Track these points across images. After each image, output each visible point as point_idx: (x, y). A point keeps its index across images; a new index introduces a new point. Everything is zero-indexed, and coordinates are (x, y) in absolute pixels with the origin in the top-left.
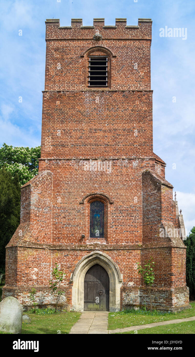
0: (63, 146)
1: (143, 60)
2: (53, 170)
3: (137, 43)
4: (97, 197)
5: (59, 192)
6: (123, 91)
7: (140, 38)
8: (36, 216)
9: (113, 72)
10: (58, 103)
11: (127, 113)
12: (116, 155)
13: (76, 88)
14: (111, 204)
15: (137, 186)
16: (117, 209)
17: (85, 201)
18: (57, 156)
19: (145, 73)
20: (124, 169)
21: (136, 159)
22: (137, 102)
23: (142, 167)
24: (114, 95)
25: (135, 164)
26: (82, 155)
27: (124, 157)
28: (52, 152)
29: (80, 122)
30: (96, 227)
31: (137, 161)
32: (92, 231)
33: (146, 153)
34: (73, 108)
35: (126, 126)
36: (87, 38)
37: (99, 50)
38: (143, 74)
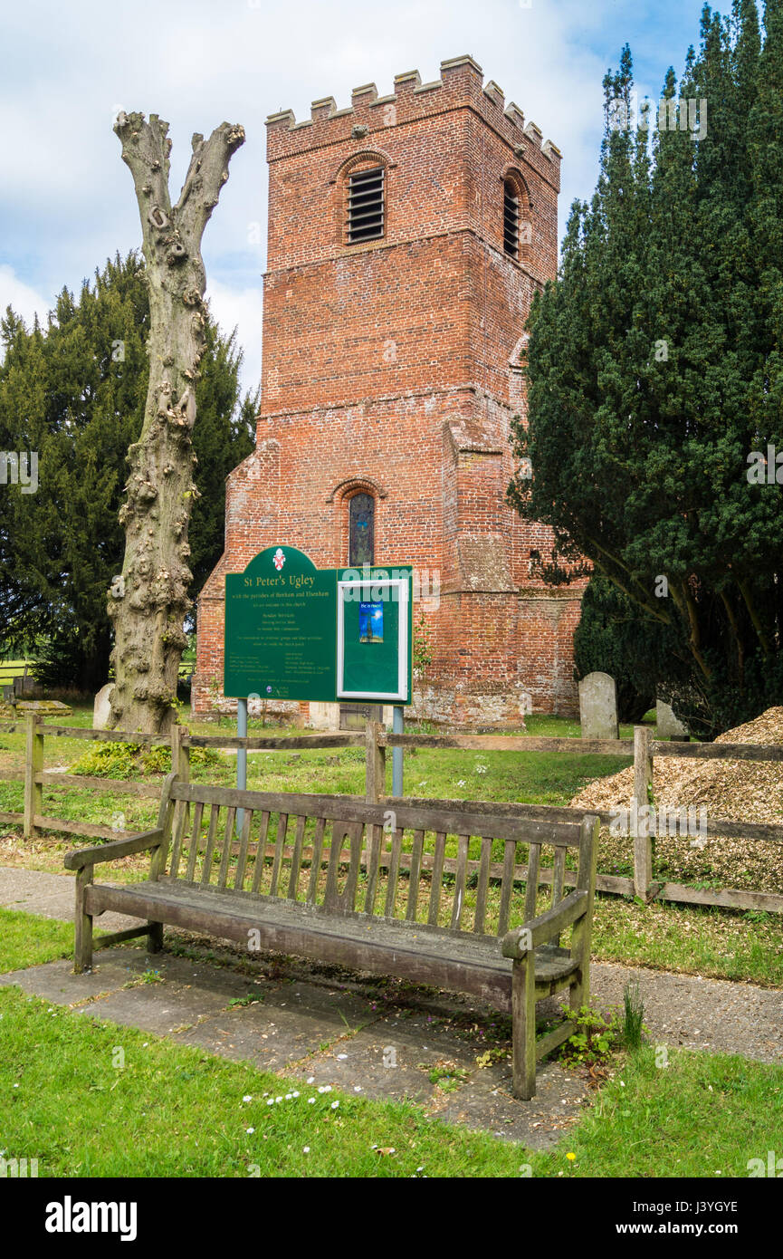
0: (299, 384)
1: (452, 159)
2: (280, 437)
3: (439, 121)
4: (357, 486)
5: (290, 481)
6: (409, 244)
7: (446, 107)
9: (391, 203)
10: (289, 293)
11: (417, 291)
12: (394, 391)
13: (321, 256)
14: (382, 498)
15: (432, 454)
16: (394, 509)
17: (337, 497)
18: (288, 406)
19: (454, 189)
20: (408, 420)
21: (431, 394)
22: (437, 262)
23: (443, 412)
24: (393, 255)
25: (429, 405)
26: (332, 399)
27: (409, 393)
28: (279, 399)
29: (326, 328)
30: (361, 549)
31: (434, 399)
32: (354, 558)
33: (454, 376)
34: (316, 299)
35: (414, 322)
36: (340, 138)
37: (364, 159)
38: (452, 192)
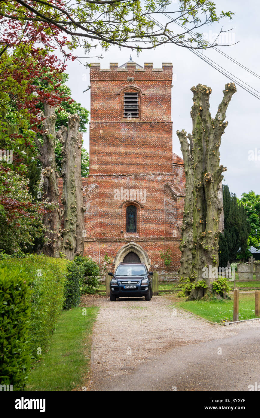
0: (106, 165)
1: (166, 97)
2: (99, 183)
3: (161, 83)
4: (131, 203)
5: (103, 199)
6: (150, 123)
7: (164, 79)
8: (89, 219)
9: (143, 107)
10: (101, 131)
11: (153, 139)
12: (145, 172)
13: (114, 120)
14: (142, 208)
15: (160, 195)
16: (146, 212)
17: (123, 206)
18: (101, 172)
19: (167, 107)
20: (151, 183)
21: (160, 175)
22: (161, 131)
23: (164, 181)
24: (144, 125)
25: (159, 178)
26: (120, 172)
27: (151, 173)
28: (97, 169)
29: (117, 146)
30: (131, 224)
31: (161, 177)
32: (128, 227)
33: (168, 170)
34: (113, 136)
35: (153, 150)
36: (122, 79)
37: (131, 89)
38: (166, 108)
